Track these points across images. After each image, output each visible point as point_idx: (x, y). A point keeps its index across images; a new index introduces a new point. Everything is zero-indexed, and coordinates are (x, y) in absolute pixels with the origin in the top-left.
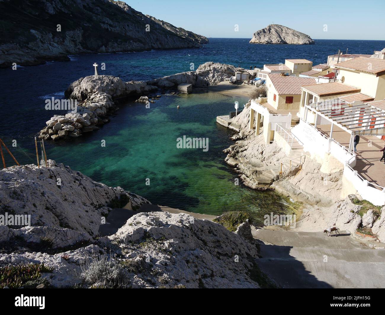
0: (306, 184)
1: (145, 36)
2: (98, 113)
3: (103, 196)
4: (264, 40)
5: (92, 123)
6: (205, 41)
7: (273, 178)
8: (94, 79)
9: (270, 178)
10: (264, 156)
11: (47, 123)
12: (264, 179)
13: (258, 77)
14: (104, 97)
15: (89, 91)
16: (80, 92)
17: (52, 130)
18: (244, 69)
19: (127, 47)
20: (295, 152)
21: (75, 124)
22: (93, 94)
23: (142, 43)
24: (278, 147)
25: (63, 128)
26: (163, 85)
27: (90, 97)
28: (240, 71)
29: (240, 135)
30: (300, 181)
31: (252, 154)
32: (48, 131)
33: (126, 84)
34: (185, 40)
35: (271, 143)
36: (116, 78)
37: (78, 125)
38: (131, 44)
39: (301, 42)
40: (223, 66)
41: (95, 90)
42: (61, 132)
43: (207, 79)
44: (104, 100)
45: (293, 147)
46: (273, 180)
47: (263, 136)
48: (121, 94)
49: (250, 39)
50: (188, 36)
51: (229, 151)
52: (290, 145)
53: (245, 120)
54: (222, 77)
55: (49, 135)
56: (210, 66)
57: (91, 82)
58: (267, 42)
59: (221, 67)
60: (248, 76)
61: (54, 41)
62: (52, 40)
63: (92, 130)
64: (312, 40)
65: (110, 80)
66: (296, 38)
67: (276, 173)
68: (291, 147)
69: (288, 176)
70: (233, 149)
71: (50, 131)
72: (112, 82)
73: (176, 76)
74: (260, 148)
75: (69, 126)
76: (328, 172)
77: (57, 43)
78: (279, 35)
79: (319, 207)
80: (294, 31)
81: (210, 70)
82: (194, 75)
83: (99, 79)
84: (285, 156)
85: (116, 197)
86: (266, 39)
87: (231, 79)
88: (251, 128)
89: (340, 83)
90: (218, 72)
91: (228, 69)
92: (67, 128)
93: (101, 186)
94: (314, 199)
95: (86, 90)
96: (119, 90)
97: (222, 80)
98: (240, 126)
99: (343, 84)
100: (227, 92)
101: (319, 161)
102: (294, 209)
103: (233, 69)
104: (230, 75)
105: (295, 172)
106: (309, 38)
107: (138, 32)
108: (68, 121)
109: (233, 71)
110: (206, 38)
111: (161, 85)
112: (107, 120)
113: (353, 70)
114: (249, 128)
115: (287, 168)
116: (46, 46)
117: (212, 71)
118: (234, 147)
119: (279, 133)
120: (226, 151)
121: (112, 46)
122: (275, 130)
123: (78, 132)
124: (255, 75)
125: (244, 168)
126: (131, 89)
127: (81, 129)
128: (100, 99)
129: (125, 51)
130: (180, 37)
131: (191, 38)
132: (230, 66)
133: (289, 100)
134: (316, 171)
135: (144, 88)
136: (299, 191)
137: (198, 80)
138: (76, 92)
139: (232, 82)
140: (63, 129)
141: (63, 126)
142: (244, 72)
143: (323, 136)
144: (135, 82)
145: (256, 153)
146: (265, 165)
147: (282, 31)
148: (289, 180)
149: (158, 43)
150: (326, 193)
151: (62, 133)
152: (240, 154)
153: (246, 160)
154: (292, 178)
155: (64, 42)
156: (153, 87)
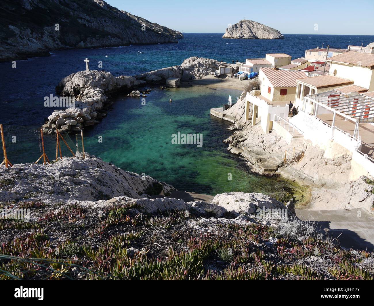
0: (310, 169)
1: (122, 32)
2: (95, 107)
3: (140, 184)
4: (236, 35)
5: (93, 117)
6: (180, 36)
7: (278, 165)
8: (86, 74)
9: (275, 164)
10: (265, 145)
11: (49, 118)
12: (270, 166)
13: (241, 71)
14: (98, 92)
15: (81, 86)
16: (72, 87)
17: (55, 125)
18: (227, 64)
19: (105, 42)
20: (296, 140)
21: (77, 118)
22: (86, 89)
23: (119, 38)
24: (278, 136)
25: (66, 122)
26: (151, 79)
27: (83, 92)
28: (223, 65)
29: (237, 126)
30: (304, 167)
31: (253, 143)
32: (50, 126)
33: (116, 79)
34: (162, 36)
35: (270, 132)
36: (107, 73)
37: (79, 119)
38: (109, 39)
39: (271, 37)
40: (207, 61)
41: (88, 85)
42: (64, 126)
43: (192, 73)
44: (99, 94)
45: (294, 136)
46: (278, 167)
47: (261, 126)
48: (112, 89)
49: (223, 34)
50: (163, 31)
51: (230, 141)
52: (291, 134)
53: (241, 111)
54: (206, 71)
55: (52, 129)
56: (194, 60)
57: (83, 77)
58: (239, 37)
59: (206, 62)
60: (231, 70)
61: (32, 37)
62: (31, 35)
63: (93, 124)
64: (281, 35)
65: (101, 75)
66: (267, 33)
67: (280, 159)
68: (292, 135)
69: (292, 162)
70: (233, 139)
71: (53, 126)
72: (104, 77)
73: (163, 70)
74: (260, 137)
75: (72, 121)
76: (332, 157)
77: (36, 39)
78: (251, 30)
79: (327, 189)
80: (265, 26)
81: (195, 65)
82: (180, 69)
83: (91, 74)
84: (286, 144)
85: (150, 185)
86: (238, 34)
87: (216, 73)
88: (246, 119)
89: (333, 76)
90: (203, 66)
91: (212, 63)
92: (70, 123)
93: (135, 175)
94: (319, 182)
95: (78, 85)
96: (111, 85)
97: (207, 74)
98: (235, 117)
99: (336, 76)
100: (213, 86)
101: (322, 148)
102: (302, 192)
103: (217, 63)
104: (214, 69)
105: (299, 158)
106: (279, 33)
107: (116, 28)
108: (70, 116)
109: (217, 65)
110: (180, 33)
111: (149, 79)
112: (105, 115)
113: (347, 63)
114: (244, 119)
115: (290, 155)
116: (25, 41)
117: (197, 65)
118: (234, 137)
119: (278, 123)
120: (227, 141)
121: (91, 41)
122: (274, 120)
123: (81, 126)
124: (238, 68)
125: (247, 156)
126: (121, 84)
127: (83, 123)
128: (95, 94)
129: (104, 46)
130: (156, 32)
131: (167, 33)
132: (213, 60)
133: (284, 92)
134: (320, 157)
135: (133, 82)
136: (304, 176)
137: (184, 74)
138: (68, 87)
139: (217, 76)
140: (66, 124)
141: (66, 121)
142: (227, 66)
143: (325, 125)
144: (125, 77)
145: (257, 142)
146: (267, 153)
147: (253, 26)
148: (293, 166)
149: (135, 38)
150: (329, 176)
151: (65, 128)
152: (241, 144)
153: (248, 148)
154: (296, 164)
155: (42, 37)
156: (142, 82)
